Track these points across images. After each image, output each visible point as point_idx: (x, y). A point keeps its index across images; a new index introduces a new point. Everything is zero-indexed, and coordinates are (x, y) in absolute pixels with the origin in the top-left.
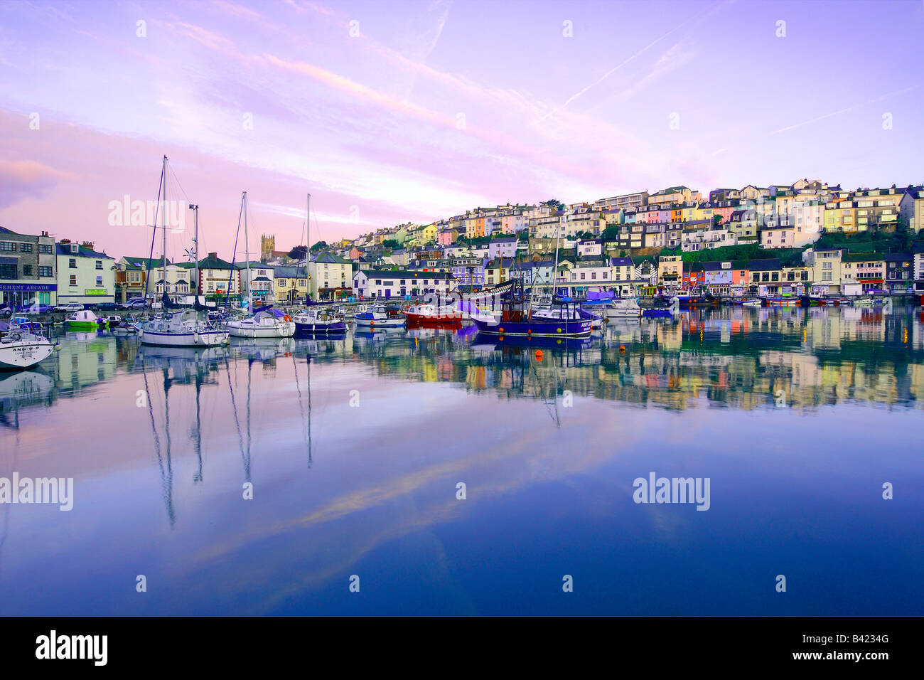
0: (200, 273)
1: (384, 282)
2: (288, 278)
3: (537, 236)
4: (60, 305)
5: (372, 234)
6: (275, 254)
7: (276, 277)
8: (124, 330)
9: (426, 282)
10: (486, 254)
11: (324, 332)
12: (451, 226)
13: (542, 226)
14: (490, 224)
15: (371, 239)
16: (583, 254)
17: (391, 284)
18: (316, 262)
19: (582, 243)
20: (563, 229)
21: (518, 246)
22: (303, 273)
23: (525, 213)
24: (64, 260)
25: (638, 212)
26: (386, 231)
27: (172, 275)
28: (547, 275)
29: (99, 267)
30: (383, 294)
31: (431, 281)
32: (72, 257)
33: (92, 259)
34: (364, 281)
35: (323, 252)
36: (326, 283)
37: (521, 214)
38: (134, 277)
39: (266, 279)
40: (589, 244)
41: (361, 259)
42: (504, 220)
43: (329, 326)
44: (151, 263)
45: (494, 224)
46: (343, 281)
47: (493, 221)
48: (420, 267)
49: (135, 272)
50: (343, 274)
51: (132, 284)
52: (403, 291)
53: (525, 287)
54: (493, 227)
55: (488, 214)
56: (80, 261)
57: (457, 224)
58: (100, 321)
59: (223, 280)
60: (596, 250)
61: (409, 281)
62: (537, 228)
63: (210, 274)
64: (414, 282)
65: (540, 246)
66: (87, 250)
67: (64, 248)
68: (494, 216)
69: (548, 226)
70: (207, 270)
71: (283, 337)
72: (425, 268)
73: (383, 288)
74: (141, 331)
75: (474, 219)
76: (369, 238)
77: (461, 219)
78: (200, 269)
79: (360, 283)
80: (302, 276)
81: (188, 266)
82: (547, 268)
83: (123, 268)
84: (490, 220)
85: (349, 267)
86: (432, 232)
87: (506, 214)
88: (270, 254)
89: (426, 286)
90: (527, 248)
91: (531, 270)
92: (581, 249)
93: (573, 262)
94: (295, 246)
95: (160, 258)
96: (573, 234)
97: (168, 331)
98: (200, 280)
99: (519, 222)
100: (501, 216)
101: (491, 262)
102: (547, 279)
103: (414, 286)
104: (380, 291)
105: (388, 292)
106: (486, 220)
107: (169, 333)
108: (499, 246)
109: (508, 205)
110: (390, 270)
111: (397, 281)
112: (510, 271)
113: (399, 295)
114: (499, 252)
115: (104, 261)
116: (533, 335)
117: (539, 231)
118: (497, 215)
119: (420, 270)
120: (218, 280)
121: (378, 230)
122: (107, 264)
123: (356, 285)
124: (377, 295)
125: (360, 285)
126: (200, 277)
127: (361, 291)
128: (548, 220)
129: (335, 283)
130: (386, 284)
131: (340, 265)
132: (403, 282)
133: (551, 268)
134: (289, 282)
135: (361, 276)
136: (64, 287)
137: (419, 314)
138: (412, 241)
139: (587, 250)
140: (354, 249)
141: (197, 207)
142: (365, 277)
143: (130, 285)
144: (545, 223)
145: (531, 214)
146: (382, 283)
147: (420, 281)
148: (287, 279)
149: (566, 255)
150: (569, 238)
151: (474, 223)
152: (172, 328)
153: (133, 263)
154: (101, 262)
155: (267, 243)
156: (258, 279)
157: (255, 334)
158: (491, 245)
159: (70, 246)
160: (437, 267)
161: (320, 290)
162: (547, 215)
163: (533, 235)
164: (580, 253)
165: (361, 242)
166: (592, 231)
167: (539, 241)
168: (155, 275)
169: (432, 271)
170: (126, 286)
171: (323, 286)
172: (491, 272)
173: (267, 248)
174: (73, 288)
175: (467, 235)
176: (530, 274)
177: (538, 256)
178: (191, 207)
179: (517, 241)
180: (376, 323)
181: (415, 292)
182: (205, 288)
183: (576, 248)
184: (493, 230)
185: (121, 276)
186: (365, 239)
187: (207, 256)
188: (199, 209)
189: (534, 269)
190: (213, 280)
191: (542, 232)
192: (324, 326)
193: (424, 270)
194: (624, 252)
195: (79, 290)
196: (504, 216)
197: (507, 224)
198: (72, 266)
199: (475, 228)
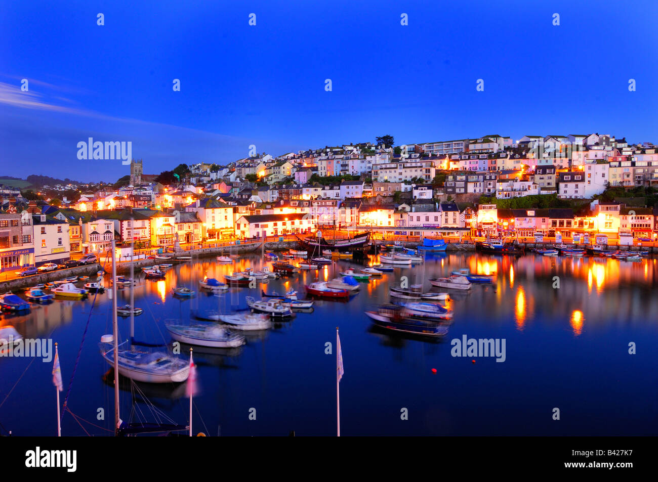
1: (261, 225)
2: (185, 223)
3: (379, 180)
9: (293, 223)
10: (337, 195)
13: (383, 171)
14: (339, 165)
16: (417, 198)
17: (266, 226)
19: (416, 188)
20: (401, 174)
21: (364, 188)
22: (196, 218)
23: (368, 158)
24: (38, 229)
25: (461, 160)
28: (390, 216)
29: (60, 231)
30: (261, 235)
31: (297, 221)
32: (43, 226)
33: (55, 225)
34: (245, 225)
36: (214, 225)
37: (365, 158)
40: (422, 189)
42: (350, 163)
50: (226, 216)
52: (276, 232)
54: (341, 168)
55: (337, 157)
56: (48, 227)
60: (428, 194)
62: (379, 172)
64: (284, 224)
65: (382, 189)
69: (388, 171)
70: (127, 221)
73: (261, 230)
75: (325, 160)
78: (122, 221)
79: (242, 226)
80: (196, 221)
82: (390, 210)
87: (352, 157)
90: (371, 190)
92: (416, 193)
93: (409, 204)
96: (409, 179)
99: (363, 165)
100: (348, 159)
101: (343, 202)
103: (284, 227)
104: (258, 233)
105: (265, 232)
106: (335, 161)
108: (348, 188)
111: (270, 224)
113: (273, 235)
114: (348, 193)
115: (63, 226)
117: (381, 175)
118: (344, 158)
122: (65, 227)
123: (239, 227)
124: (256, 237)
125: (242, 228)
127: (243, 233)
128: (388, 166)
130: (262, 227)
131: (224, 209)
132: (275, 224)
133: (393, 211)
135: (243, 221)
138: (271, 176)
139: (421, 194)
142: (246, 221)
144: (386, 168)
145: (373, 159)
147: (289, 223)
149: (403, 197)
150: (406, 182)
151: (324, 164)
154: (60, 227)
158: (341, 186)
160: (299, 206)
163: (376, 180)
164: (415, 197)
166: (424, 177)
167: (381, 184)
172: (342, 212)
175: (319, 173)
177: (381, 198)
179: (363, 184)
181: (284, 232)
183: (411, 192)
184: (342, 171)
191: (384, 176)
194: (451, 197)
196: (351, 159)
197: (353, 166)
198: (43, 232)
199: (326, 168)
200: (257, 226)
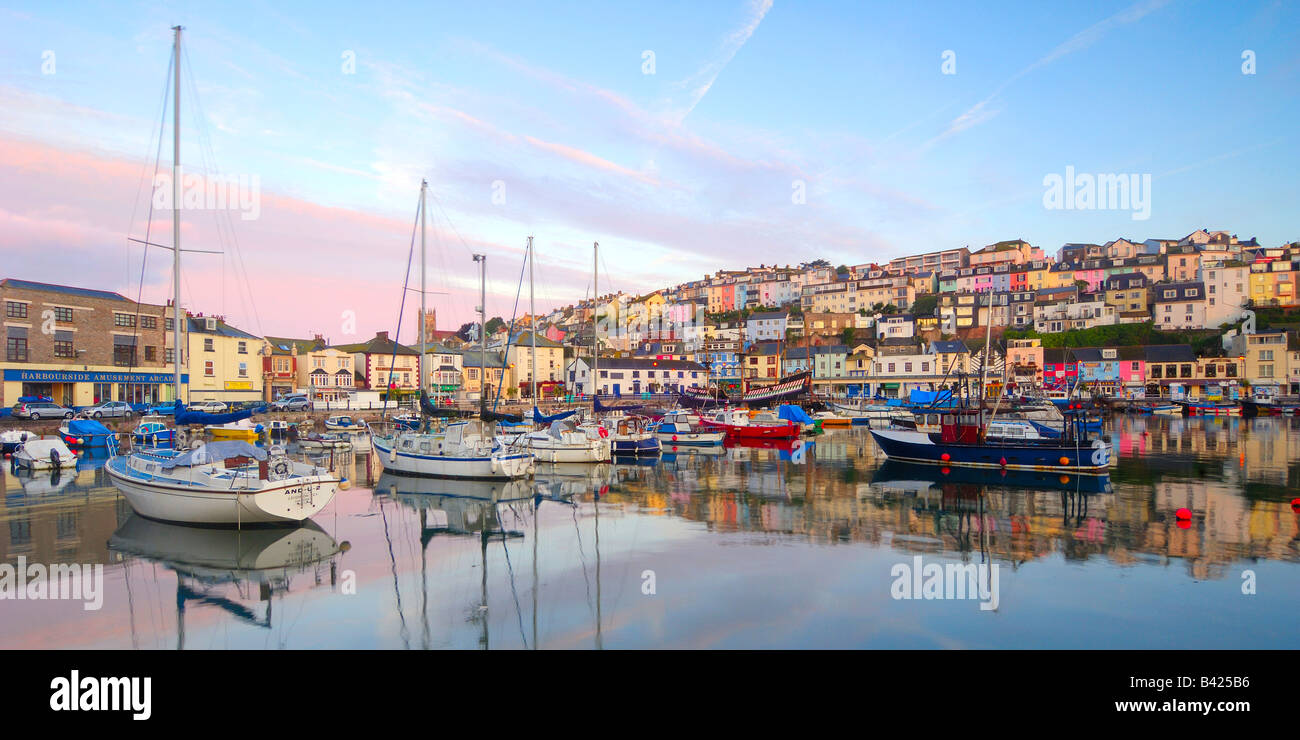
0: (368, 360)
1: (612, 374)
3: (814, 310)
4: (193, 404)
5: (572, 307)
6: (437, 335)
7: (464, 366)
9: (666, 375)
10: (743, 335)
11: (633, 453)
12: (685, 297)
13: (822, 297)
14: (744, 292)
16: (886, 336)
17: (620, 376)
18: (516, 346)
19: (882, 320)
20: (853, 299)
21: (790, 324)
22: (502, 362)
23: (794, 279)
24: (197, 340)
25: (960, 276)
26: (592, 303)
27: (332, 361)
28: (838, 365)
29: (243, 351)
30: (611, 391)
31: (673, 374)
32: (209, 337)
33: (233, 338)
34: (583, 372)
35: (523, 333)
36: (530, 374)
37: (788, 279)
38: (281, 365)
39: (451, 368)
40: (893, 322)
42: (763, 288)
43: (640, 444)
44: (304, 347)
45: (749, 293)
46: (552, 371)
47: (748, 289)
48: (651, 353)
49: (284, 358)
50: (551, 362)
51: (280, 374)
52: (637, 387)
53: (813, 383)
54: (748, 298)
55: (740, 279)
56: (218, 341)
57: (692, 294)
58: (260, 430)
59: (396, 369)
60: (906, 329)
61: (644, 373)
62: (814, 299)
63: (381, 362)
64: (651, 375)
65: (820, 325)
66: (224, 330)
67: (197, 325)
68: (749, 282)
69: (830, 296)
70: (376, 356)
72: (659, 354)
73: (610, 382)
75: (720, 285)
77: (698, 286)
78: (368, 354)
79: (578, 375)
80: (499, 365)
81: (350, 349)
82: (838, 354)
83: (269, 353)
84: (742, 288)
85: (559, 353)
86: (658, 304)
87: (766, 279)
88: (431, 335)
89: (667, 381)
90: (802, 326)
91: (814, 358)
92: (883, 328)
93: (873, 347)
95: (314, 338)
96: (868, 308)
98: (368, 370)
99: (785, 291)
100: (758, 282)
101: (753, 346)
102: (838, 371)
103: (652, 380)
104: (606, 387)
105: (616, 387)
106: (737, 287)
107: (442, 457)
108: (762, 323)
109: (762, 267)
110: (613, 357)
111: (628, 373)
112: (782, 359)
113: (632, 392)
114: (763, 332)
115: (249, 342)
117: (818, 303)
118: (753, 281)
119: (653, 357)
120: (390, 369)
122: (253, 347)
123: (573, 378)
124: (602, 393)
125: (579, 378)
126: (368, 365)
127: (580, 386)
128: (830, 287)
129: (542, 376)
130: (614, 376)
131: (548, 350)
132: (636, 375)
133: (843, 356)
135: (582, 366)
136: (198, 379)
137: (733, 424)
138: (630, 317)
139: (892, 330)
140: (553, 327)
142: (585, 367)
143: (276, 375)
144: (825, 292)
145: (803, 280)
146: (609, 375)
147: (659, 373)
148: (479, 369)
149: (860, 336)
150: (863, 313)
151: (719, 291)
152: (446, 449)
153: (280, 346)
154: (244, 344)
155: (426, 320)
156: (443, 368)
158: (750, 322)
159: (204, 321)
160: (676, 353)
161: (522, 385)
162: (827, 281)
163: (809, 309)
164: (882, 334)
165: (558, 317)
166: (896, 304)
167: (819, 317)
168: (309, 362)
169: (669, 358)
170: (271, 377)
171: (525, 379)
172: (754, 361)
173: (426, 326)
174: (209, 380)
175: (714, 307)
176: (812, 363)
177: (820, 338)
179: (788, 318)
180: (681, 438)
181: (652, 388)
182: (375, 382)
183: (875, 328)
184: (752, 301)
185: (267, 364)
186: (562, 314)
187: (374, 336)
189: (818, 356)
190: (383, 369)
191: (820, 304)
192: (631, 444)
193: (659, 357)
194: (947, 333)
195: (217, 383)
196: (762, 282)
197: (767, 293)
198: (209, 349)
199: (721, 299)
200: (604, 374)
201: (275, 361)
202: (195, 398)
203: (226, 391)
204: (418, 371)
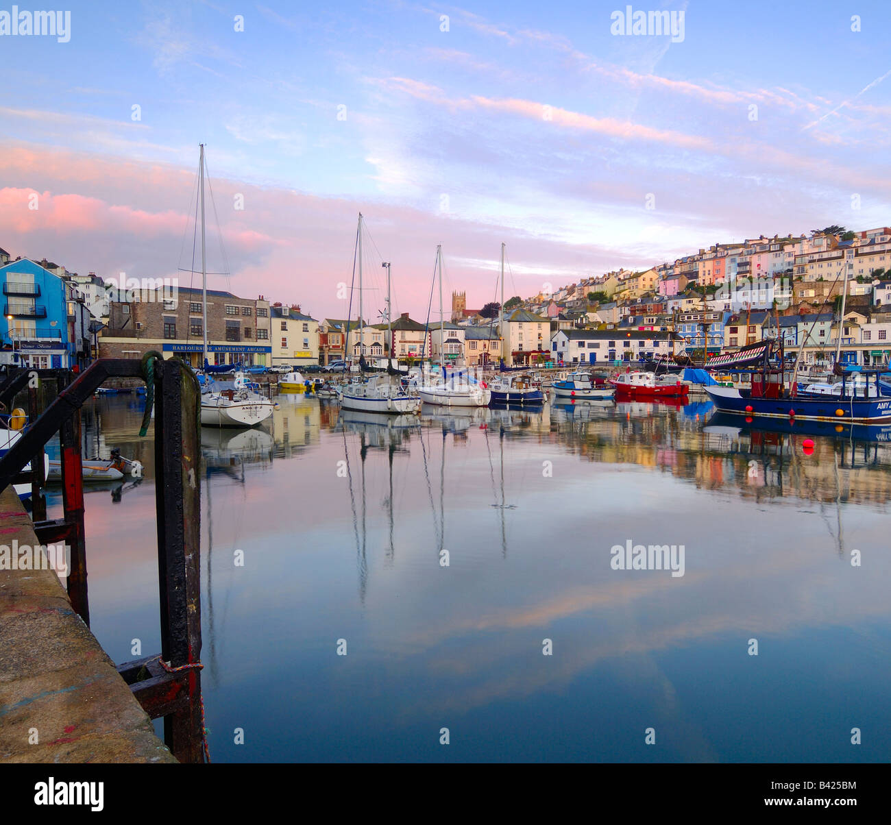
0: (394, 335)
1: (588, 344)
2: (480, 340)
3: (806, 279)
4: (274, 367)
5: (574, 285)
6: (466, 313)
7: (466, 339)
8: (327, 392)
9: (642, 344)
10: (727, 306)
11: (520, 402)
12: (677, 271)
13: (816, 265)
14: (734, 265)
15: (573, 292)
16: (883, 302)
17: (597, 346)
18: (509, 321)
19: (881, 286)
22: (496, 334)
23: (788, 248)
24: (277, 322)
26: (591, 281)
27: (369, 337)
28: (822, 333)
29: (306, 330)
30: (587, 359)
31: (649, 343)
32: (284, 320)
33: (299, 321)
34: (564, 342)
35: (518, 309)
36: (521, 345)
37: (782, 249)
38: (334, 339)
39: (457, 341)
41: (561, 317)
42: (755, 260)
43: (525, 395)
44: (349, 326)
45: (739, 265)
46: (540, 342)
47: (738, 260)
48: (634, 324)
49: (336, 334)
50: (540, 335)
51: (333, 346)
52: (612, 355)
53: (787, 351)
54: (738, 269)
55: (730, 252)
56: (290, 323)
57: (686, 268)
58: (307, 384)
59: (414, 342)
61: (619, 343)
62: (807, 267)
63: (403, 337)
64: (627, 344)
65: (812, 293)
66: (295, 313)
67: (277, 312)
68: (741, 254)
69: (825, 264)
70: (400, 332)
71: (478, 406)
72: (641, 325)
73: (587, 351)
74: (341, 394)
75: (710, 259)
76: (571, 291)
77: (692, 260)
78: (394, 330)
79: (559, 345)
80: (495, 337)
81: (382, 327)
82: (823, 322)
83: (326, 331)
84: (733, 261)
85: (546, 326)
86: (651, 280)
87: (758, 250)
88: (461, 313)
89: (642, 349)
91: (797, 327)
92: (881, 294)
93: (865, 314)
94: (486, 304)
95: (357, 320)
96: (867, 274)
97: (365, 396)
98: (393, 343)
99: (778, 261)
100: (750, 253)
101: (734, 316)
102: (823, 339)
103: (626, 349)
104: (583, 355)
105: (593, 356)
106: (727, 260)
107: (365, 398)
109: (762, 238)
110: (596, 329)
111: (604, 343)
112: (763, 328)
113: (608, 360)
115: (310, 323)
116: (798, 417)
117: (810, 272)
118: (745, 253)
119: (635, 329)
120: (410, 342)
121: (582, 280)
122: (312, 326)
123: (555, 348)
124: (579, 360)
125: (560, 348)
126: (394, 339)
127: (561, 355)
128: (825, 255)
129: (530, 346)
130: (590, 346)
131: (537, 323)
132: (612, 344)
133: (828, 324)
134: (480, 344)
135: (561, 337)
136: (277, 350)
137: (631, 384)
138: (624, 293)
140: (553, 304)
141: (389, 264)
142: (565, 338)
143: (331, 347)
144: (819, 260)
145: (797, 249)
146: (586, 345)
147: (634, 343)
148: (478, 341)
150: (860, 279)
151: (709, 265)
152: (367, 393)
153: (334, 325)
154: (306, 325)
155: (458, 301)
156: (449, 341)
157: (450, 401)
159: (281, 309)
160: (657, 324)
161: (514, 354)
162: (824, 248)
163: (800, 278)
164: (878, 301)
165: (562, 295)
167: (810, 286)
168: (353, 337)
169: (650, 329)
170: (328, 349)
171: (517, 349)
172: (734, 331)
173: (458, 306)
174: (284, 350)
175: (700, 281)
176: (794, 332)
177: (808, 307)
178: (384, 265)
180: (577, 393)
181: (627, 356)
182: (398, 352)
183: (870, 294)
184: (738, 273)
185: (324, 338)
186: (566, 292)
187: (400, 316)
188: (391, 267)
189: (801, 325)
190: (405, 342)
191: (813, 273)
192: (519, 396)
193: (640, 328)
195: (289, 352)
196: (756, 253)
197: (759, 265)
198: (284, 329)
199: (711, 272)
200: (581, 344)
201: (330, 336)
202: (276, 362)
203: (295, 358)
204: (430, 343)
